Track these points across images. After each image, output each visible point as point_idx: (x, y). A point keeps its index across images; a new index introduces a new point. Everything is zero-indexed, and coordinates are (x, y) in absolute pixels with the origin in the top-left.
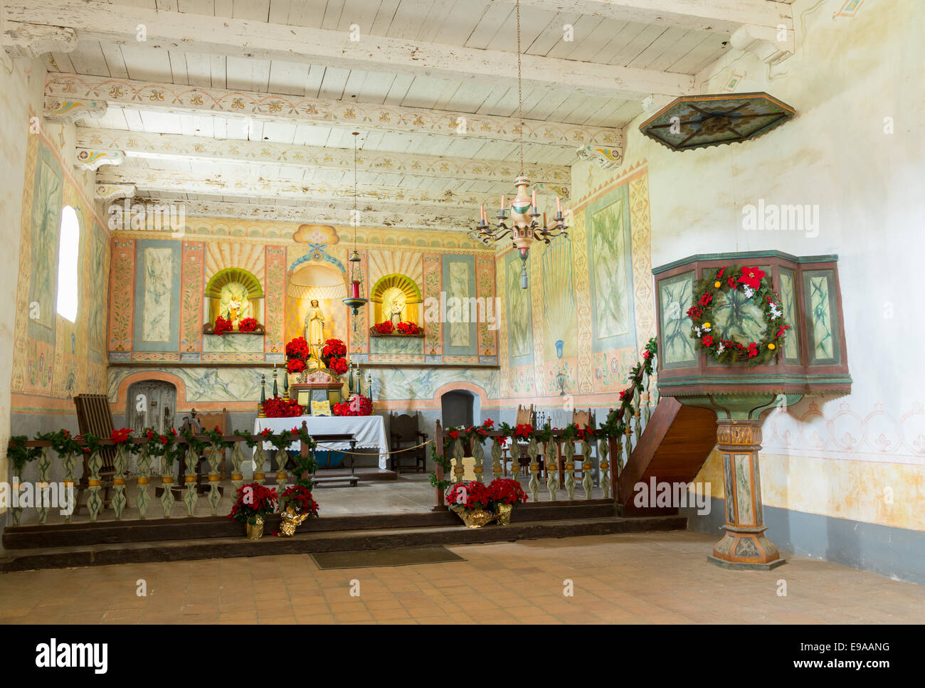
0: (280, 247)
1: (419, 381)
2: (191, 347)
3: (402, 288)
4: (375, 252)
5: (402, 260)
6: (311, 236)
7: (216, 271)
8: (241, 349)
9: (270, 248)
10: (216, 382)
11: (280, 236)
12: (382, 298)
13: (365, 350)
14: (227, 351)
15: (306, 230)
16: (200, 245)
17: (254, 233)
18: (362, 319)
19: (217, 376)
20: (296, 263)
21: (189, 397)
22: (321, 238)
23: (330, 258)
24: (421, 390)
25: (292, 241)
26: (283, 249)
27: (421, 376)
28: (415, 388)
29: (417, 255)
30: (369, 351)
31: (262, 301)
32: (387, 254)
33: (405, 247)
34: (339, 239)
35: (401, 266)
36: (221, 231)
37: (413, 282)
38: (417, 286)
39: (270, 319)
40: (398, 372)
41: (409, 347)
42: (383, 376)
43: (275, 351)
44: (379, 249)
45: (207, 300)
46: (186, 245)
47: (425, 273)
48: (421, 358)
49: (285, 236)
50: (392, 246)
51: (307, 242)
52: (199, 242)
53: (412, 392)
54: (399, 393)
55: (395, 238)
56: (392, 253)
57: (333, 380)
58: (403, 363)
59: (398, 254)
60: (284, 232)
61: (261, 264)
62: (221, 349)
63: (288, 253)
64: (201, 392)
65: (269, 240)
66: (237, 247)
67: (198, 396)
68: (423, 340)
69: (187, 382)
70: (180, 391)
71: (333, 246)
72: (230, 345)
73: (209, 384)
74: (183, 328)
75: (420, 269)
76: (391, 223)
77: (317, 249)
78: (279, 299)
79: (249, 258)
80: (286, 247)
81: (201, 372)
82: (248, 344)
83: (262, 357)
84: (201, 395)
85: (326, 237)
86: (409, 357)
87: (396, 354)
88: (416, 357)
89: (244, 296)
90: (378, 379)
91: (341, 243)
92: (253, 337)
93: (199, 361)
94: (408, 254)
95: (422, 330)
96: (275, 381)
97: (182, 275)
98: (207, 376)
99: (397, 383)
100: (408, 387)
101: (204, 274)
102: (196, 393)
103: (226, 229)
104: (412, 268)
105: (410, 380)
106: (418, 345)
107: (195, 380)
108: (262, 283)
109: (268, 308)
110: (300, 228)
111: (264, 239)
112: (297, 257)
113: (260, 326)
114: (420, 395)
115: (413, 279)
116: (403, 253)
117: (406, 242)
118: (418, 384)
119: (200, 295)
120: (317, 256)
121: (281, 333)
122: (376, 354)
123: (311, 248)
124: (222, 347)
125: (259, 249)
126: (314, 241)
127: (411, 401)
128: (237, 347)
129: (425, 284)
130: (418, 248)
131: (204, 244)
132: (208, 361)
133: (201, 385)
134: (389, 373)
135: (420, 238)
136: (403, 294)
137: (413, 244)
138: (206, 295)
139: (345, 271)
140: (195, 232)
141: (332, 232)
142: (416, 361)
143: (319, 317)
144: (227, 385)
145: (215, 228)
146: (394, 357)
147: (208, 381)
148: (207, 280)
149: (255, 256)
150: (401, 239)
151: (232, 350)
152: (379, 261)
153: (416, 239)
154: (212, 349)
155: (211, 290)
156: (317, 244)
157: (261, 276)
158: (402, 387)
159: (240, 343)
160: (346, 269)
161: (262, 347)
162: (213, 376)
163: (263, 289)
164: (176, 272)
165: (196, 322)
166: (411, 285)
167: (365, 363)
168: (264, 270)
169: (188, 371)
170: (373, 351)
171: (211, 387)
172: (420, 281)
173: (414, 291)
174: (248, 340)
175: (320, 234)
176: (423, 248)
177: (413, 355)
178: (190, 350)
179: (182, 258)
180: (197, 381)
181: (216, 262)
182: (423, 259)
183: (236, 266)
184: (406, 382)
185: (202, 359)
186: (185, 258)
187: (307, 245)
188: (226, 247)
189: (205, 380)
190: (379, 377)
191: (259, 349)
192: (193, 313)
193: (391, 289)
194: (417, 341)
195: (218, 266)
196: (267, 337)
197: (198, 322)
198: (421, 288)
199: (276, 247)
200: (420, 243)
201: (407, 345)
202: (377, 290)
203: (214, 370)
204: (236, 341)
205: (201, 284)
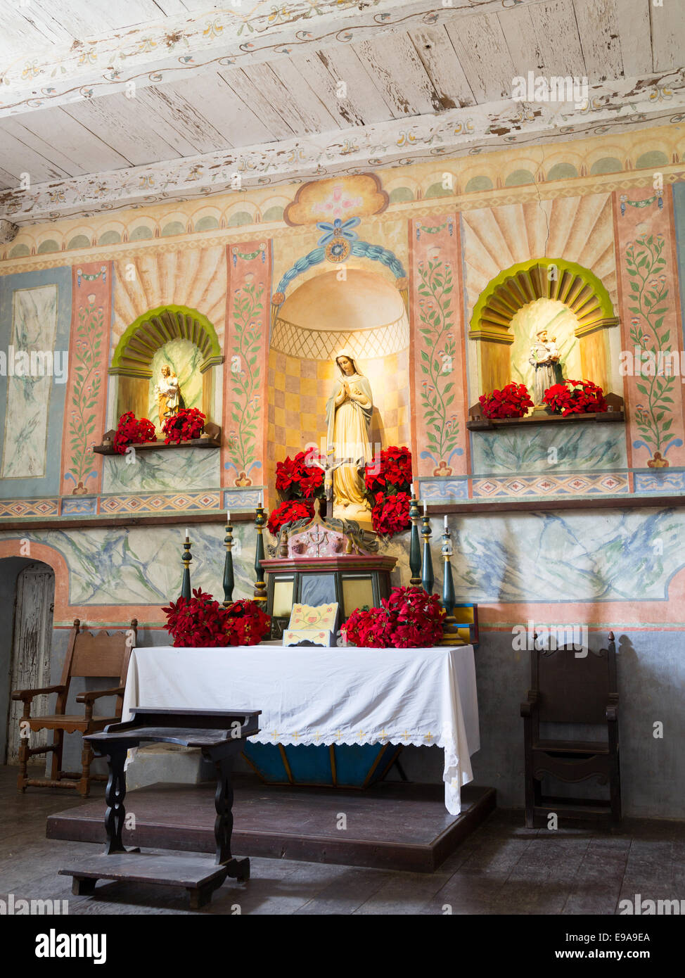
0: (258, 243)
1: (618, 545)
2: (81, 485)
3: (564, 296)
4: (480, 214)
5: (554, 221)
6: (323, 207)
7: (132, 316)
8: (176, 483)
9: (235, 251)
10: (124, 559)
11: (258, 219)
12: (511, 331)
13: (458, 468)
14: (147, 489)
15: (312, 193)
16: (104, 269)
17: (205, 224)
18: (448, 388)
19: (126, 547)
20: (290, 274)
21: (76, 594)
22: (346, 204)
23: (366, 247)
24: (623, 572)
25: (284, 224)
26: (263, 247)
27: (622, 531)
28: (606, 568)
29: (597, 202)
30: (470, 469)
31: (218, 370)
32: (511, 212)
33: (559, 185)
34: (387, 200)
35: (551, 235)
36: (143, 232)
37: (589, 273)
38: (599, 284)
39: (235, 411)
40: (555, 524)
41: (584, 451)
42: (511, 535)
43: (244, 483)
44: (488, 203)
45: (113, 381)
46: (79, 272)
47: (622, 244)
48: (620, 482)
49: (268, 216)
50: (525, 190)
51: (316, 221)
52: (100, 264)
53: (597, 578)
54: (559, 583)
55: (531, 168)
56: (525, 207)
57: (352, 550)
58: (568, 497)
59: (543, 209)
60: (264, 210)
61: (219, 288)
62: (136, 485)
63: (275, 254)
64: (97, 582)
65: (234, 231)
66: (171, 259)
67: (91, 591)
68: (623, 428)
69: (74, 563)
70: (60, 582)
71: (374, 218)
72: (153, 476)
73: (112, 565)
74: (69, 446)
75: (607, 235)
76: (509, 125)
77: (338, 232)
78: (253, 361)
79: (195, 280)
80: (270, 241)
81: (98, 538)
82: (190, 471)
83: (217, 499)
84: (97, 588)
85: (356, 198)
86: (584, 479)
87: (544, 473)
88: (606, 478)
89: (194, 366)
90: (497, 543)
91: (394, 208)
92: (199, 455)
93: (94, 515)
94: (570, 204)
95: (618, 401)
96: (229, 554)
97: (72, 336)
98: (107, 547)
99: (553, 555)
100: (584, 564)
101: (110, 327)
102: (89, 584)
103: (152, 226)
104: (581, 237)
105: (591, 546)
106: (609, 445)
107: (87, 557)
108: (220, 330)
109: (229, 384)
110: (299, 193)
111: (224, 233)
112: (295, 261)
113: (211, 427)
114: (623, 587)
115: (587, 264)
116: (555, 202)
117: (564, 171)
118: (616, 555)
119: (102, 373)
120: (337, 250)
121: (257, 441)
122: (490, 476)
123: (325, 233)
124: (137, 480)
125: (216, 254)
126: (330, 216)
127: (596, 607)
128: (168, 480)
129: (624, 272)
130: (599, 180)
131: (111, 265)
132: (110, 513)
133: (97, 567)
134: (528, 527)
135: (604, 154)
136: (570, 313)
137: (583, 174)
138: (111, 372)
139: (403, 275)
140: (94, 244)
141: (371, 185)
142: (607, 489)
143: (352, 395)
144: (145, 566)
145: (132, 228)
146: (540, 480)
147: (110, 557)
148: (116, 339)
149: (207, 274)
150: (548, 166)
151: (158, 487)
152: (491, 236)
153: (591, 161)
154: (119, 488)
155: (125, 359)
156: (337, 221)
157: (217, 316)
158: (567, 564)
159: (173, 469)
160: (406, 268)
161: (217, 477)
162: (120, 547)
163: (222, 343)
164: (62, 332)
165: (91, 430)
166: (584, 282)
167: (461, 500)
168: (224, 302)
169: (75, 536)
170: (480, 469)
171: (114, 571)
172: (609, 265)
173: (593, 298)
174: (190, 463)
175: (344, 197)
176: (612, 179)
177: (594, 475)
178: (80, 492)
179: (74, 301)
180: (91, 558)
181: (133, 300)
182: (617, 207)
183: (169, 301)
184: (578, 550)
185: (100, 510)
186: (78, 299)
187: (314, 228)
188: (150, 264)
189: (105, 557)
190: (500, 540)
191: (212, 482)
192: (87, 412)
193: (535, 305)
194: (604, 433)
195: (136, 307)
196: (227, 453)
197: (95, 431)
198: (612, 286)
199: (249, 246)
200: (605, 167)
201: (575, 448)
202: (488, 310)
203: (122, 533)
204: (164, 466)
205: (103, 349)
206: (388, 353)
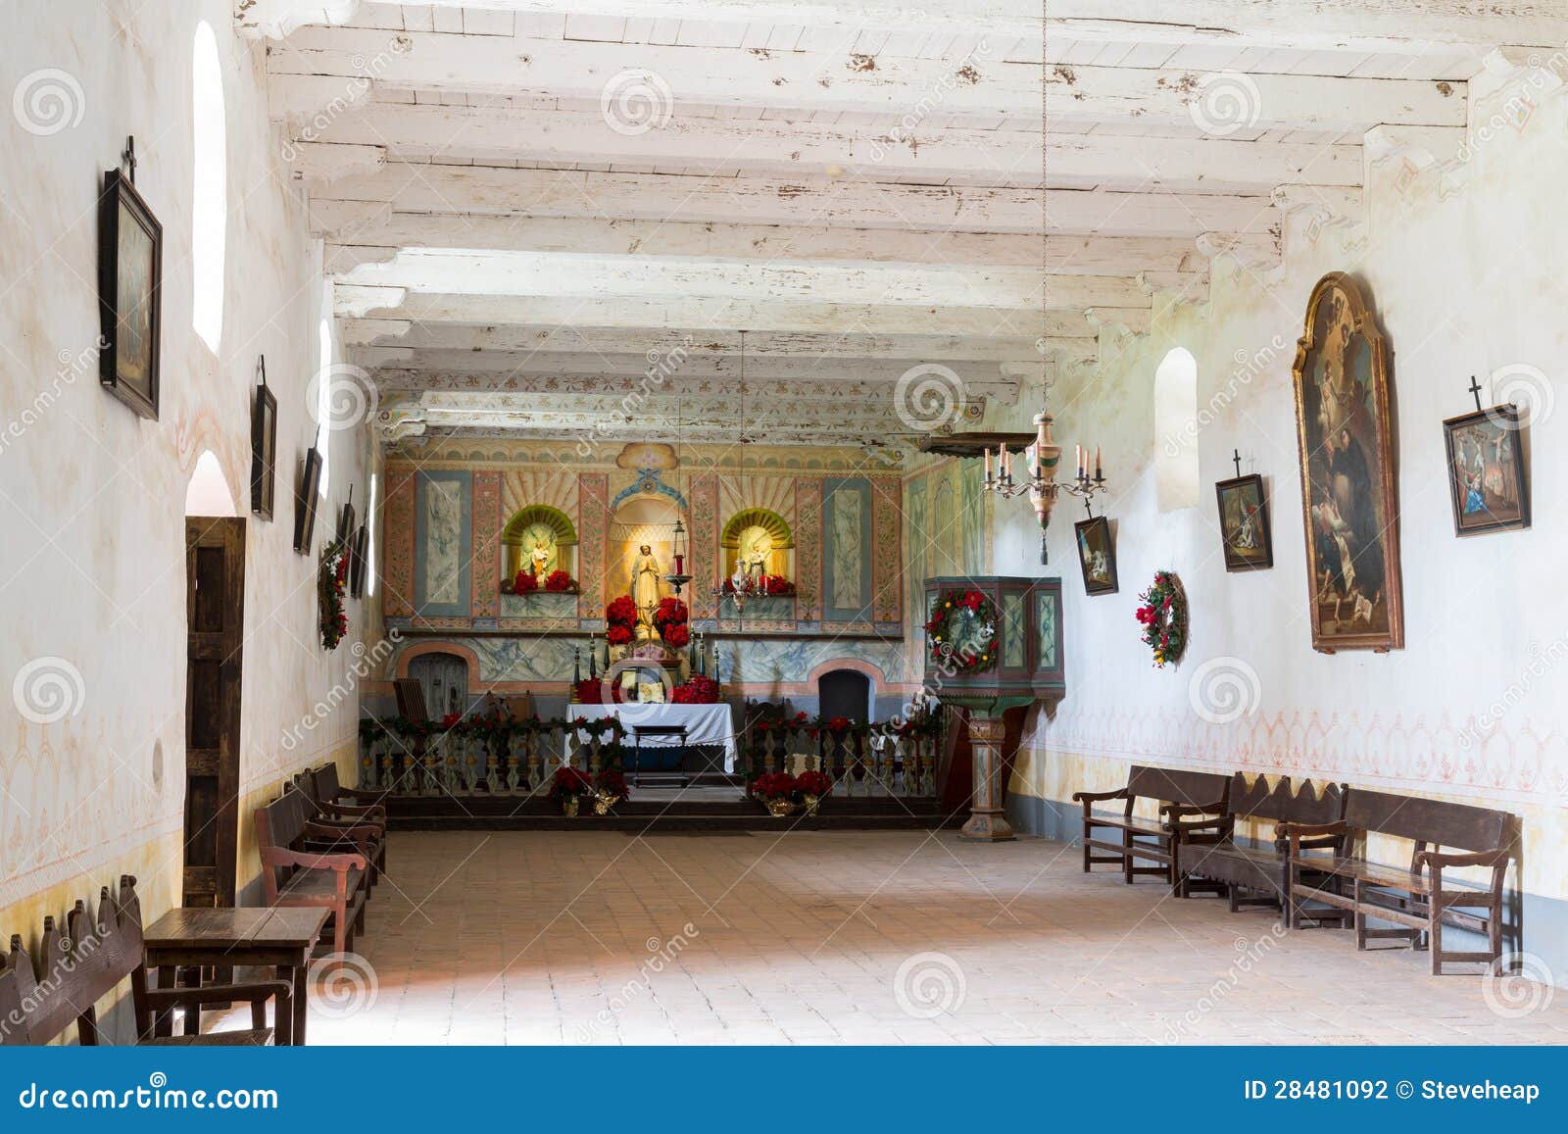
0: (600, 475)
1: (787, 656)
2: (485, 611)
3: (767, 526)
4: (727, 480)
5: (766, 489)
6: (638, 460)
7: (516, 509)
8: (549, 613)
9: (585, 477)
10: (517, 656)
11: (600, 461)
12: (739, 542)
13: (712, 614)
14: (530, 615)
15: (633, 450)
16: (496, 476)
17: (565, 458)
18: (708, 572)
19: (518, 648)
20: (619, 497)
21: (484, 675)
22: (654, 461)
23: (665, 488)
24: (789, 669)
25: (615, 466)
26: (602, 478)
27: (790, 649)
28: (782, 667)
29: (787, 482)
30: (718, 614)
31: (575, 549)
32: (745, 480)
33: (769, 470)
34: (678, 462)
35: (764, 497)
36: (522, 456)
37: (782, 519)
38: (786, 524)
39: (586, 574)
40: (759, 645)
41: (775, 609)
42: (737, 650)
43: (592, 615)
44: (733, 474)
45: (504, 548)
46: (478, 475)
47: (798, 506)
48: (790, 625)
49: (606, 459)
50: (752, 469)
51: (636, 468)
52: (494, 472)
53: (777, 672)
54: (759, 674)
55: (756, 457)
56: (752, 479)
57: (668, 656)
58: (766, 632)
59: (761, 480)
60: (603, 455)
61: (574, 499)
62: (524, 613)
63: (610, 482)
64: (499, 668)
65: (585, 466)
66: (542, 476)
67: (494, 673)
68: (793, 599)
69: (482, 657)
70: (472, 668)
71: (670, 472)
72: (535, 608)
73: (509, 659)
74: (476, 586)
75: (791, 501)
76: (750, 439)
77: (648, 477)
78: (597, 545)
79: (558, 491)
80: (607, 475)
81: (499, 643)
82: (558, 606)
83: (576, 624)
84: (498, 672)
85: (660, 459)
86: (774, 624)
87: (755, 619)
88: (784, 624)
89: (551, 541)
90: (731, 654)
91: (683, 467)
92: (564, 597)
93: (496, 629)
94: (775, 480)
95: (792, 587)
96: (593, 656)
97: (473, 515)
98: (505, 648)
99: (757, 659)
100: (770, 665)
101: (501, 513)
102: (493, 670)
103: (529, 453)
104: (779, 499)
105: (775, 656)
106: (787, 607)
107: (491, 654)
108: (576, 524)
109: (582, 558)
110: (625, 448)
111: (578, 465)
112: (622, 489)
113: (573, 583)
114: (789, 676)
115: (781, 515)
116: (767, 479)
117: (772, 462)
118: (786, 661)
119: (497, 542)
120: (648, 487)
121: (601, 592)
122: (728, 619)
123: (641, 476)
124: (524, 610)
125: (574, 477)
126: (644, 466)
127: (776, 684)
128: (544, 610)
129: (798, 520)
130: (790, 470)
131: (501, 474)
132: (507, 628)
133: (497, 660)
134: (745, 646)
135: (792, 457)
136: (769, 535)
137: (782, 466)
138: (504, 542)
139: (686, 506)
140: (489, 459)
141: (669, 452)
142: (785, 629)
143: (651, 568)
144: (531, 660)
145: (515, 453)
146: (753, 623)
147: (507, 654)
148: (506, 522)
149: (566, 487)
150: (765, 458)
151: (538, 615)
152: (734, 490)
153: (786, 459)
154: (511, 613)
155: (510, 535)
156: (648, 470)
157: (573, 515)
158: (763, 664)
159: (549, 605)
160: (688, 503)
161: (575, 611)
162: (514, 648)
163: (577, 532)
164: (465, 512)
165: (491, 577)
166: (779, 523)
167: (713, 631)
168: (577, 507)
169: (483, 641)
170: (724, 615)
171: (510, 662)
172: (791, 516)
173: (783, 531)
174: (558, 602)
175: (653, 456)
176: (796, 471)
177: (779, 622)
178: (484, 615)
179: (473, 493)
180: (494, 655)
181: (516, 498)
182: (796, 486)
183: (541, 503)
184: (769, 658)
185: (500, 626)
186: (477, 493)
187: (634, 472)
188: (528, 478)
189: (503, 654)
190: (732, 651)
191: (572, 613)
192: (488, 566)
193: (751, 529)
194: (785, 602)
195: (518, 503)
196: (582, 597)
197: (493, 579)
198: (792, 527)
199: (594, 476)
200: (792, 464)
201: (771, 608)
202: (730, 532)
203: (515, 640)
204: (541, 603)
205: (496, 526)
206: (662, 540)
